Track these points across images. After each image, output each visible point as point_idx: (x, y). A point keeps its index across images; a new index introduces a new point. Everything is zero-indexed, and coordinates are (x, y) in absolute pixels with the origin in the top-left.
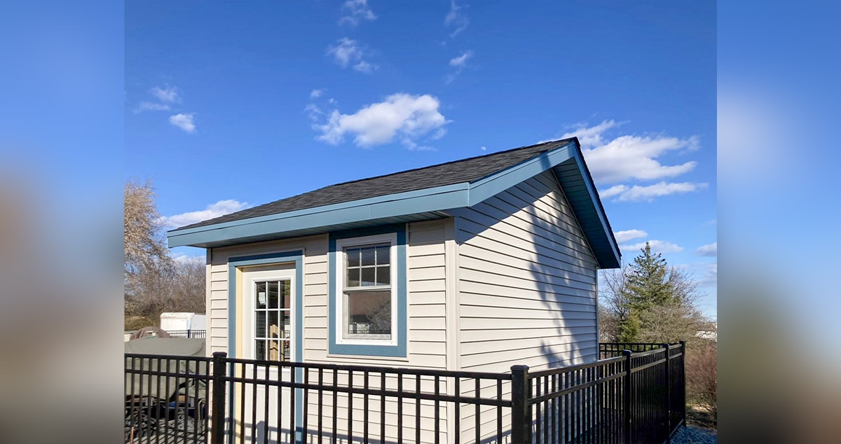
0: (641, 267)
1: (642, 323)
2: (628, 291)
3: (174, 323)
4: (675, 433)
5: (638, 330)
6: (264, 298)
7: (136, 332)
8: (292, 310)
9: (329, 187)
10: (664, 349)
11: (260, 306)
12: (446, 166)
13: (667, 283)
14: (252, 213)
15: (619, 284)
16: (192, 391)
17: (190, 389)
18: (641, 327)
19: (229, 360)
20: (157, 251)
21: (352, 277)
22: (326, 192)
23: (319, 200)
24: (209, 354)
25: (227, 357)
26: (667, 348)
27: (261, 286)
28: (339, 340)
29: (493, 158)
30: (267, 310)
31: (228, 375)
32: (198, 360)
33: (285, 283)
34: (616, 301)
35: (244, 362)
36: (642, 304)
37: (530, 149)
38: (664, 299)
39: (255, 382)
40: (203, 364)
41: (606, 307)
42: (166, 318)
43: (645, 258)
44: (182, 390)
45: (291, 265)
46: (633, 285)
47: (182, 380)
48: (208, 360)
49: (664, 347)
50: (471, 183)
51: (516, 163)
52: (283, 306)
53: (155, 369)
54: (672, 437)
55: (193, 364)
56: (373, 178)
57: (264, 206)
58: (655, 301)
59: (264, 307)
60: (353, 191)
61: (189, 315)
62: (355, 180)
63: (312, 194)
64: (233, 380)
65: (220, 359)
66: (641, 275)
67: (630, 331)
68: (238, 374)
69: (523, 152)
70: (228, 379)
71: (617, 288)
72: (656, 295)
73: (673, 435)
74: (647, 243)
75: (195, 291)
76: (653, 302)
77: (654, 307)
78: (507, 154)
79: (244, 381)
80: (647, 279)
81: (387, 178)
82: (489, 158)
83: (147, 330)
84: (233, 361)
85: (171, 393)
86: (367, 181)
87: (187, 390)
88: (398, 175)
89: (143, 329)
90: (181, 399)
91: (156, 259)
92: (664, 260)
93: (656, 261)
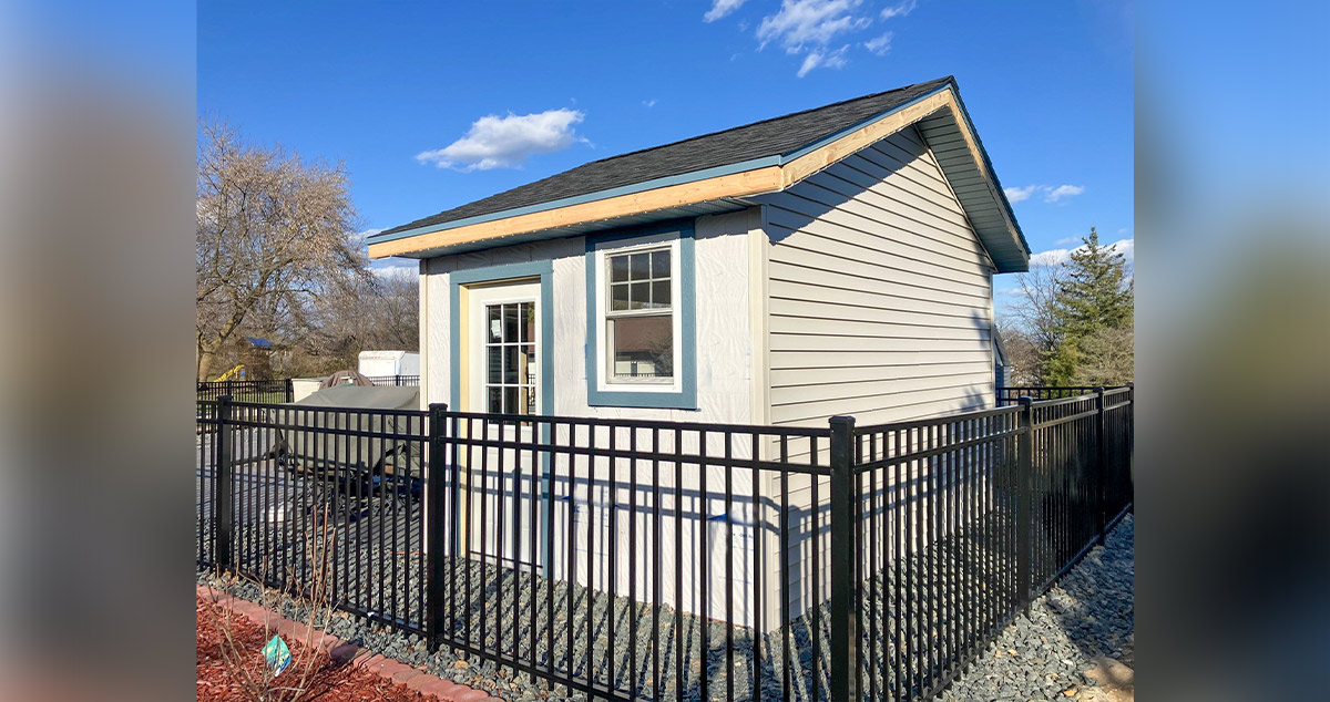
0: (1083, 268)
1: (1083, 356)
2: (1060, 306)
3: (378, 365)
4: (1115, 525)
5: (1076, 367)
6: (498, 329)
7: (327, 379)
8: (537, 344)
9: (589, 164)
10: (1097, 395)
11: (493, 339)
12: (757, 127)
13: (1126, 292)
14: (480, 208)
15: (1046, 294)
16: (401, 459)
17: (399, 457)
18: (1083, 362)
19: (450, 414)
20: (353, 263)
21: (619, 296)
22: (583, 173)
23: (572, 187)
24: (424, 408)
25: (448, 410)
26: (1101, 394)
27: (494, 311)
28: (602, 387)
29: (824, 114)
30: (503, 344)
31: (449, 435)
32: (409, 414)
33: (528, 306)
34: (1040, 322)
35: (470, 417)
36: (1085, 327)
37: (880, 97)
38: (1121, 317)
39: (485, 443)
40: (415, 420)
41: (1024, 331)
42: (367, 358)
43: (1089, 253)
44: (389, 459)
45: (535, 279)
46: (1068, 296)
47: (389, 444)
48: (421, 415)
49: (1094, 392)
50: (783, 155)
51: (854, 121)
52: (525, 339)
53: (354, 427)
54: (1109, 531)
55: (402, 420)
56: (651, 150)
57: (497, 197)
58: (1105, 320)
59: (498, 340)
60: (620, 171)
61: (398, 354)
62: (626, 153)
63: (563, 177)
64: (455, 441)
65: (438, 412)
66: (1082, 280)
67: (1063, 369)
68: (463, 434)
69: (870, 103)
70: (449, 440)
71: (1042, 303)
72: (1107, 311)
73: (1111, 528)
74: (1093, 230)
75: (405, 318)
76: (1101, 323)
77: (1101, 330)
78: (847, 107)
79: (470, 442)
80: (1092, 287)
81: (671, 149)
82: (819, 113)
83: (342, 375)
84: (456, 416)
85: (375, 462)
86: (641, 155)
87: (395, 460)
88: (687, 144)
89: (336, 374)
90: (389, 470)
91: (351, 274)
92: (1120, 255)
93: (1107, 257)
